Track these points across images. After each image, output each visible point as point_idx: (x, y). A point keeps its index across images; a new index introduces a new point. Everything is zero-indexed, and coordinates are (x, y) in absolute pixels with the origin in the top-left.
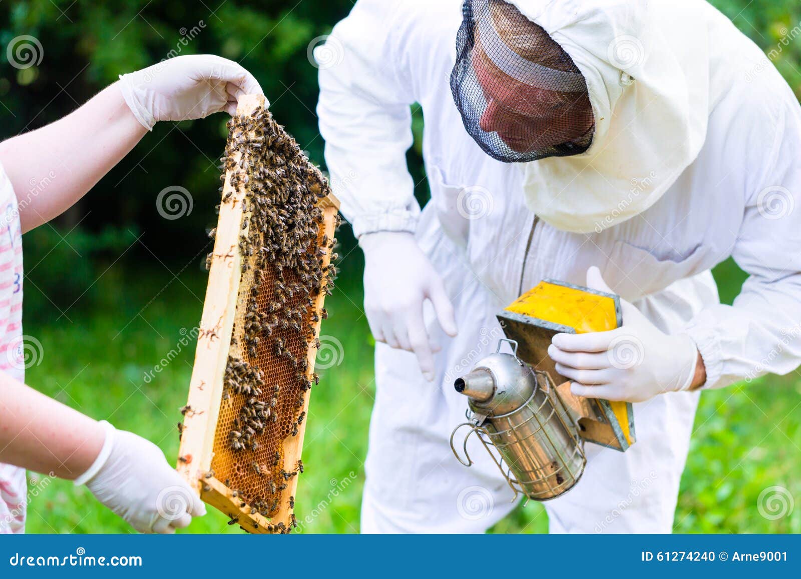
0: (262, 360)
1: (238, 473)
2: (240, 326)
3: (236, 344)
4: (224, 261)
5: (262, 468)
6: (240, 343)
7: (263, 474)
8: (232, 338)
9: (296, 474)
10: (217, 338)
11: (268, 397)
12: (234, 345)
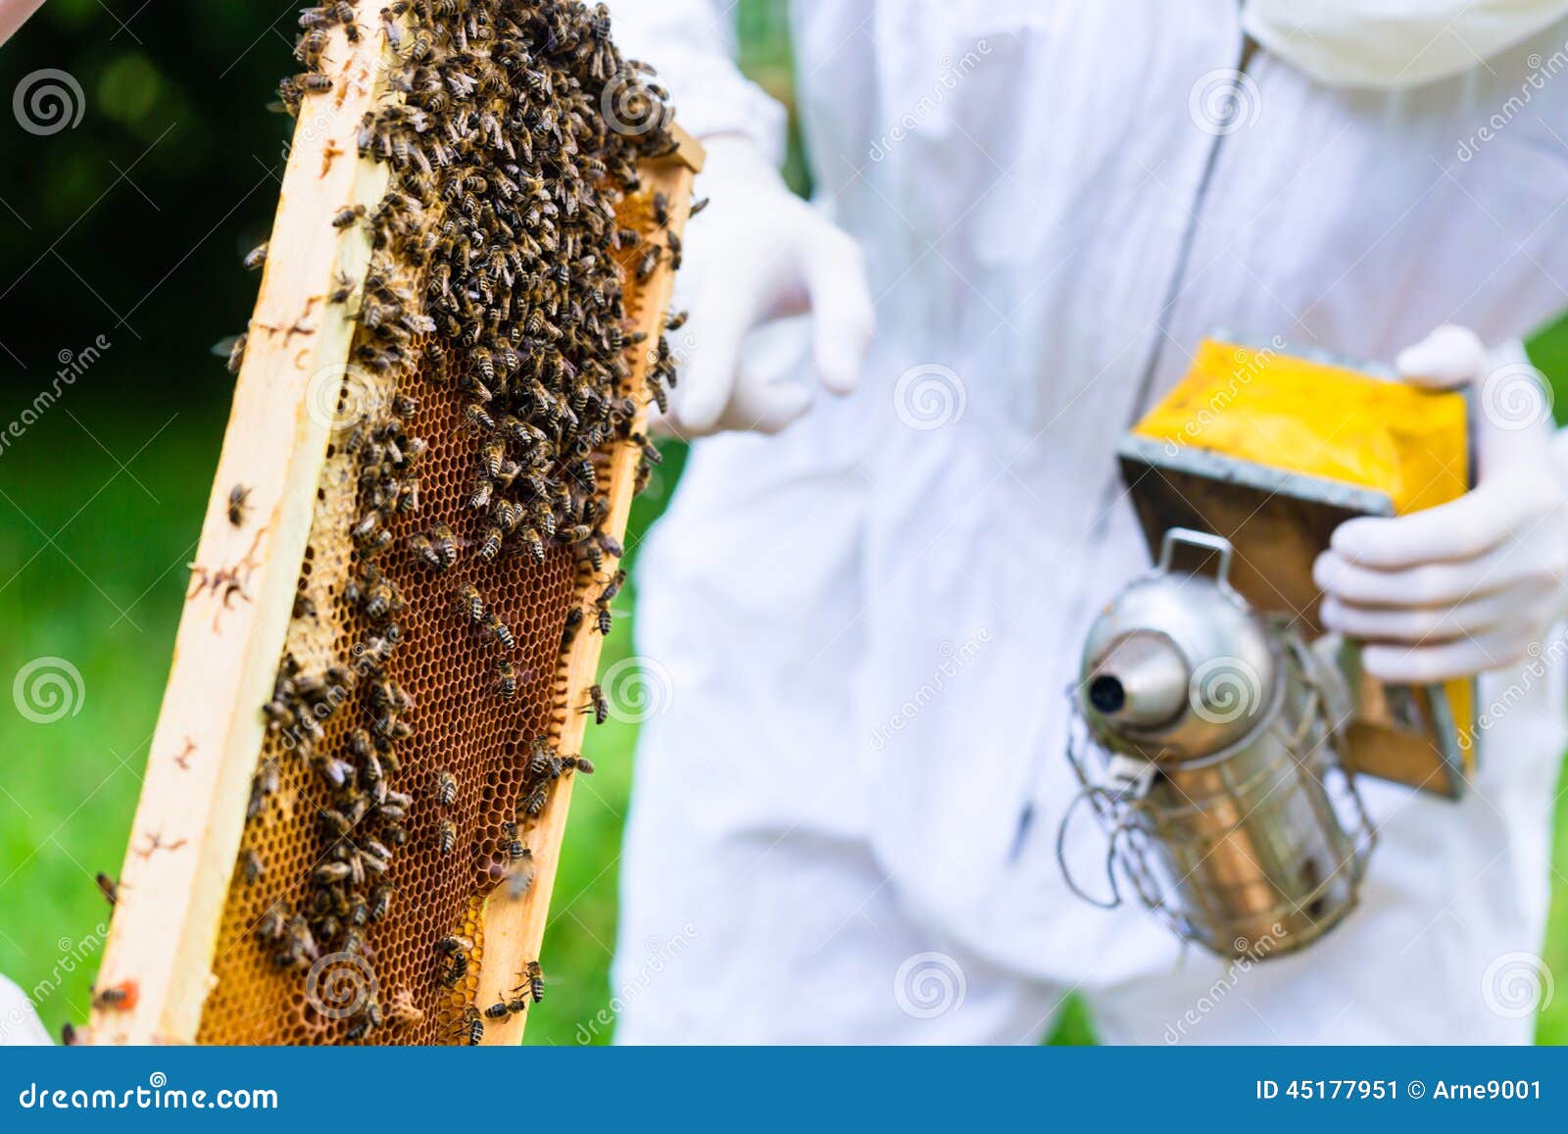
0: (409, 659)
1: (309, 1026)
2: (330, 554)
3: (313, 614)
4: (285, 345)
5: (396, 1001)
6: (324, 610)
7: (400, 1018)
8: (298, 596)
9: (522, 1006)
10: (246, 598)
11: (427, 775)
12: (307, 618)
